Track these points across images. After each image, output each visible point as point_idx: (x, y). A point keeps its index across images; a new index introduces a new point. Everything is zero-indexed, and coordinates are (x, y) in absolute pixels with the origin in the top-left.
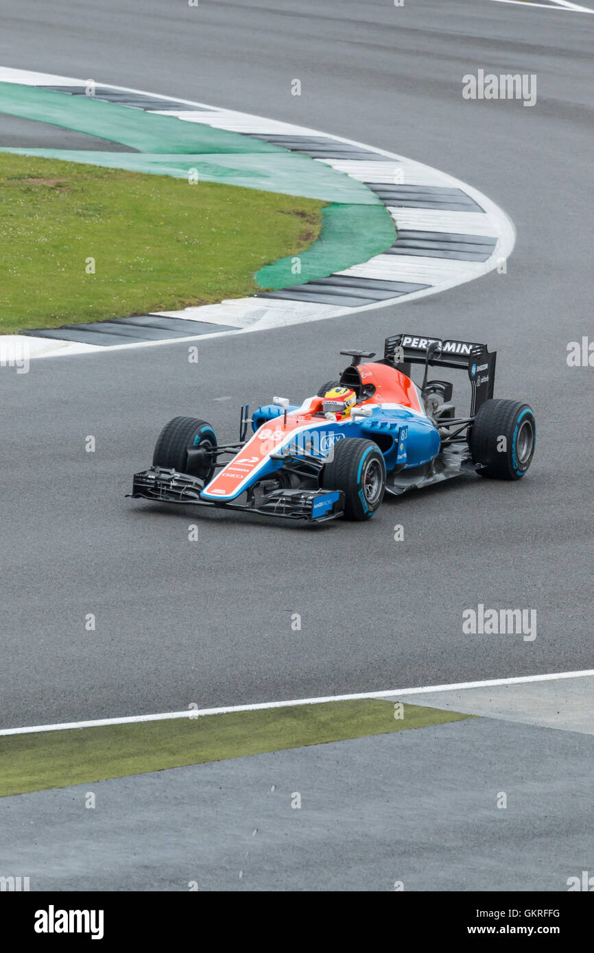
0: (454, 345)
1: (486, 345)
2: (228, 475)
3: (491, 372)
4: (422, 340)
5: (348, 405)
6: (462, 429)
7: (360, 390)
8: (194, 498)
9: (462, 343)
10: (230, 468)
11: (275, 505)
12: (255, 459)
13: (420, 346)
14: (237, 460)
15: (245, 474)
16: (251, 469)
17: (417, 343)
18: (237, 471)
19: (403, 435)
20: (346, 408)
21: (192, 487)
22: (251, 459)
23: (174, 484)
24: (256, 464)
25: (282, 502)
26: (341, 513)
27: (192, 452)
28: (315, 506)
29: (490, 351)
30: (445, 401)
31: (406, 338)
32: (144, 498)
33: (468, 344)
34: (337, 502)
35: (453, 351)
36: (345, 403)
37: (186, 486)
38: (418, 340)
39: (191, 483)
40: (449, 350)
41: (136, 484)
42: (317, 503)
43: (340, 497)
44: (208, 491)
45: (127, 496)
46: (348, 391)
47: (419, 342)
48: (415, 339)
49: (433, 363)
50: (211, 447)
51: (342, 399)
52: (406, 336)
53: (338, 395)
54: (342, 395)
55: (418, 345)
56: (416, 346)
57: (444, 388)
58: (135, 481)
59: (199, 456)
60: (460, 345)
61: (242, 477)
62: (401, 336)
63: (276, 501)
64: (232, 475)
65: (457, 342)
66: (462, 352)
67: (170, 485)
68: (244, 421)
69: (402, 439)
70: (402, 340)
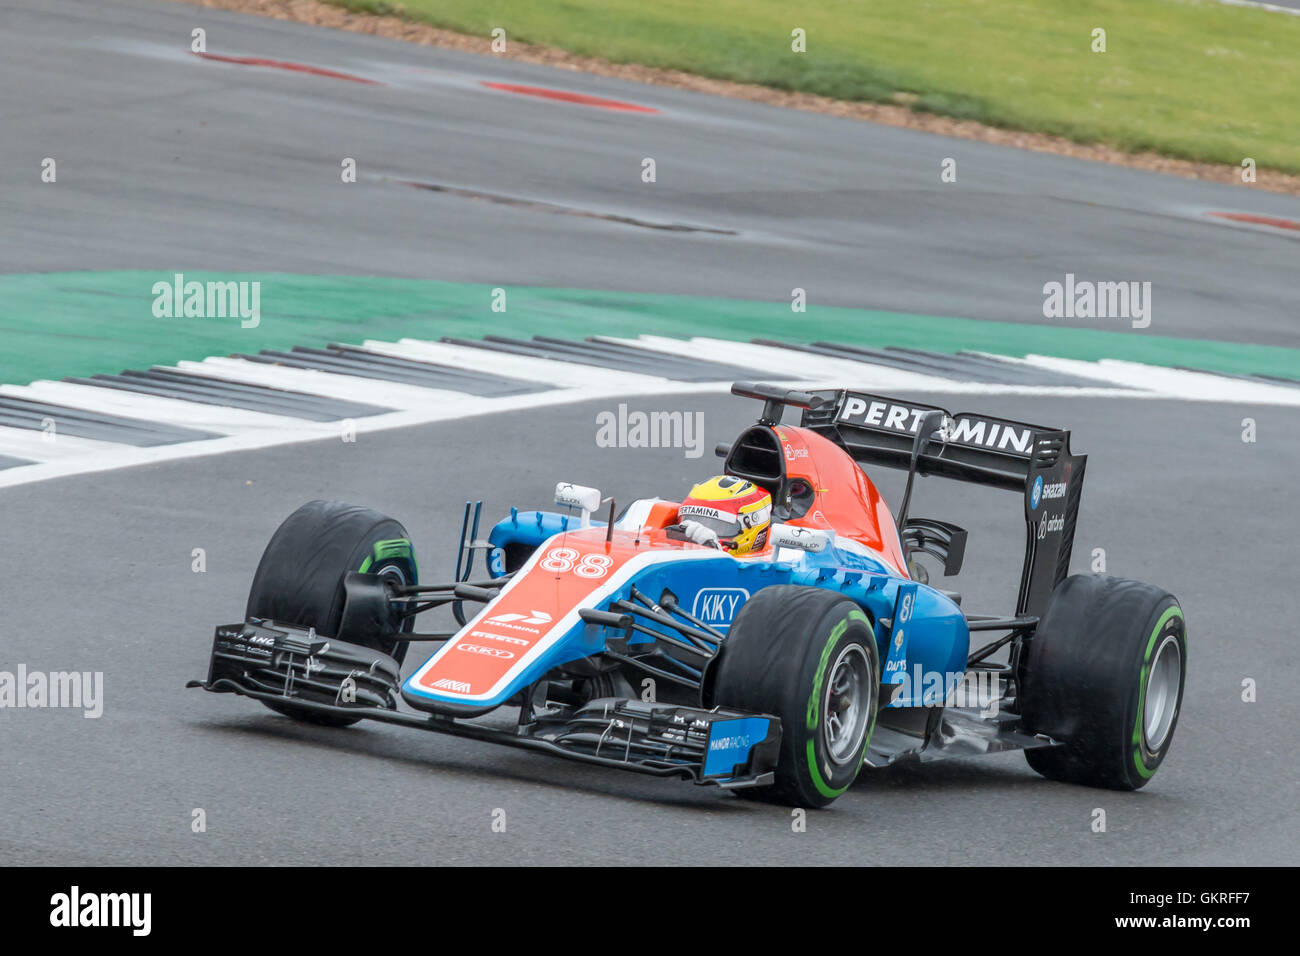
0: (981, 427)
1: (1069, 433)
2: (472, 648)
3: (1070, 508)
4: (894, 409)
5: (748, 526)
6: (998, 645)
7: (779, 491)
8: (374, 704)
9: (1004, 423)
10: (475, 634)
11: (601, 738)
12: (541, 617)
13: (888, 424)
14: (493, 613)
15: (520, 652)
16: (534, 640)
17: (880, 415)
18: (495, 641)
19: (905, 607)
20: (741, 532)
21: (368, 676)
22: (531, 616)
23: (313, 666)
24: (545, 629)
25: (616, 731)
26: (767, 778)
27: (357, 591)
28: (715, 745)
29: (1076, 450)
30: (947, 574)
31: (852, 401)
32: (239, 693)
33: (1019, 427)
34: (760, 744)
35: (979, 441)
36: (741, 518)
37: (352, 672)
38: (883, 406)
39: (365, 666)
40: (967, 438)
41: (218, 653)
42: (719, 737)
43: (770, 732)
44: (425, 681)
45: (191, 685)
46: (753, 489)
47: (886, 413)
48: (875, 406)
49: (925, 466)
50: (403, 587)
51: (734, 506)
52: (851, 394)
53: (724, 494)
54: (734, 496)
55: (883, 420)
56: (877, 422)
57: (948, 538)
58: (217, 647)
59: (374, 603)
60: (996, 429)
61: (512, 655)
62: (839, 393)
63: (598, 728)
64: (483, 650)
65: (990, 420)
66: (1002, 445)
67: (303, 671)
68: (467, 543)
69: (903, 619)
70: (840, 404)
